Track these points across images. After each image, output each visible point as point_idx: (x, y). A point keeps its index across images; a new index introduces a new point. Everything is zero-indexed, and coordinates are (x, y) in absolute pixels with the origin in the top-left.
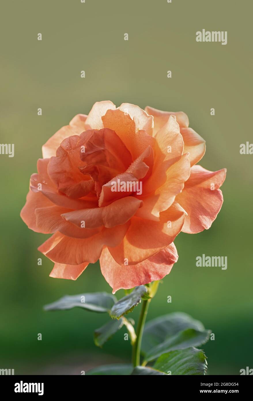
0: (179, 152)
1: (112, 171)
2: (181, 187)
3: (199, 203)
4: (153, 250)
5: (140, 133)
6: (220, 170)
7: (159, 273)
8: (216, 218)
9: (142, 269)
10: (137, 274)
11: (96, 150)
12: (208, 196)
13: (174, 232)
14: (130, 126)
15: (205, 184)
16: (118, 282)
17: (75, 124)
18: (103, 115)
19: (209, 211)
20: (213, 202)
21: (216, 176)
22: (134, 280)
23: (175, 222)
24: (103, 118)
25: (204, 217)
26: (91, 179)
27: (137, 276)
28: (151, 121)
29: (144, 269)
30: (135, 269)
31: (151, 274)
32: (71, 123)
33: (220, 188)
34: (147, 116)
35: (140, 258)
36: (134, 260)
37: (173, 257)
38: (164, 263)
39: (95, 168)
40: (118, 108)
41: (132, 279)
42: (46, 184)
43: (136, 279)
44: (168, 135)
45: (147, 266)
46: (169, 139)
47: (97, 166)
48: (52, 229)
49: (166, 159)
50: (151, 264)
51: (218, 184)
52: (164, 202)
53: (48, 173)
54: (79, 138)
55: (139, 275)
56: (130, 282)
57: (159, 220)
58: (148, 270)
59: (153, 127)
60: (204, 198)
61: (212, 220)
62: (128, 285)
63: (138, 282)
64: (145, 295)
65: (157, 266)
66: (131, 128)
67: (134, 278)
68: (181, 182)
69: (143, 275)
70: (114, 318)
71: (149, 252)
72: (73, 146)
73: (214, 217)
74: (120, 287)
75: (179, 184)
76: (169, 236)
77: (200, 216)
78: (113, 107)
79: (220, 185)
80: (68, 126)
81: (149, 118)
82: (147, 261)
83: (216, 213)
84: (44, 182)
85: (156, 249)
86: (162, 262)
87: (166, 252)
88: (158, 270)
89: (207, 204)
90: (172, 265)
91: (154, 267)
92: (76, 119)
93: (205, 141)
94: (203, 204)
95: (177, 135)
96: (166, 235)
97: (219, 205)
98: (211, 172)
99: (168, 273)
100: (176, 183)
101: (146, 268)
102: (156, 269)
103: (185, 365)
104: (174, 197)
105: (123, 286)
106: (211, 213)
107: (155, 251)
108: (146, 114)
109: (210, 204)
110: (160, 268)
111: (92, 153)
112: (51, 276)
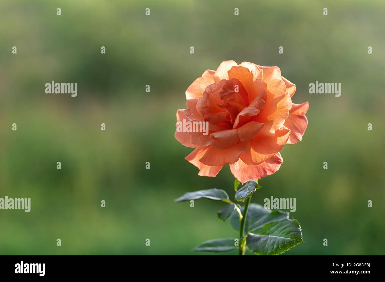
0: (284, 92)
1: (239, 105)
2: (287, 114)
3: (294, 125)
4: (270, 155)
5: (257, 81)
6: (305, 103)
7: (272, 169)
8: (304, 134)
9: (261, 168)
10: (259, 171)
11: (229, 92)
12: (299, 120)
13: (283, 143)
14: (249, 76)
15: (296, 112)
16: (247, 177)
17: (206, 76)
18: (228, 70)
19: (300, 129)
20: (302, 124)
21: (303, 107)
22: (257, 175)
23: (284, 136)
24: (229, 72)
25: (298, 133)
26: (226, 111)
27: (259, 172)
28: (261, 73)
29: (262, 167)
30: (257, 167)
31: (267, 170)
32: (203, 76)
33: (305, 115)
34: (259, 70)
35: (262, 160)
36: (258, 162)
37: (280, 159)
38: (275, 164)
39: (228, 104)
40: (239, 65)
41: (255, 174)
42: (194, 115)
43: (258, 174)
44: (274, 82)
45: (264, 166)
46: (275, 84)
47: (229, 103)
48: (204, 144)
49: (276, 97)
50: (267, 165)
51: (304, 112)
52: (278, 124)
53: (197, 108)
54: (217, 85)
55: (260, 172)
56: (255, 176)
57: (274, 135)
58: (265, 168)
59: (262, 77)
60: (296, 121)
61: (302, 135)
62: (254, 178)
63: (259, 176)
64: (257, 186)
65: (271, 165)
66: (249, 78)
67: (257, 174)
68: (287, 111)
69: (262, 171)
70: (239, 201)
71: (267, 156)
72: (213, 91)
73: (303, 133)
74: (248, 179)
75: (285, 112)
76: (280, 145)
77: (296, 133)
78: (236, 64)
79: (305, 112)
80: (201, 78)
81: (261, 71)
82: (265, 162)
83: (304, 130)
84: (192, 114)
85: (271, 154)
86: (274, 163)
87: (276, 156)
88: (271, 168)
89: (299, 125)
90: (281, 164)
91: (268, 166)
92: (206, 73)
93: (295, 85)
94: (296, 125)
95: (280, 81)
96: (279, 145)
97: (305, 125)
98: (297, 105)
99: (278, 170)
100: (283, 112)
101: (264, 167)
102: (270, 167)
103: (286, 230)
104: (284, 120)
105: (250, 179)
106: (301, 131)
107: (271, 155)
108: (258, 69)
109: (300, 125)
110: (273, 167)
111: (227, 95)
112: (199, 175)
